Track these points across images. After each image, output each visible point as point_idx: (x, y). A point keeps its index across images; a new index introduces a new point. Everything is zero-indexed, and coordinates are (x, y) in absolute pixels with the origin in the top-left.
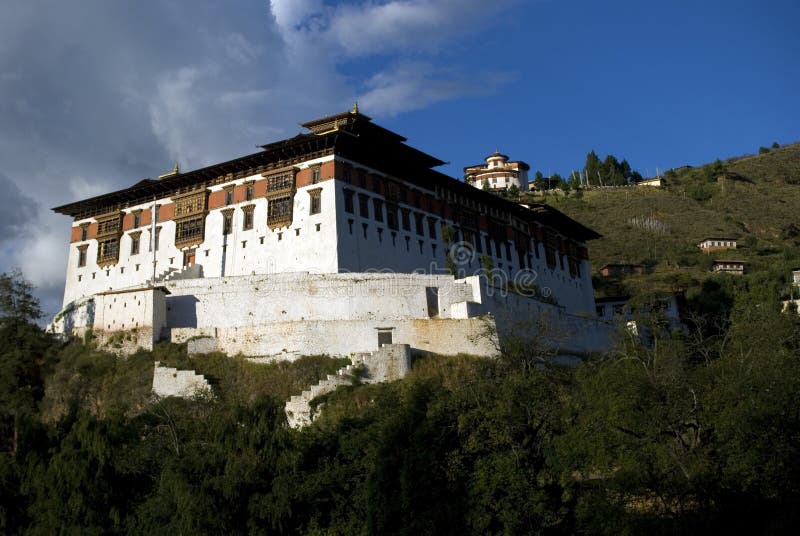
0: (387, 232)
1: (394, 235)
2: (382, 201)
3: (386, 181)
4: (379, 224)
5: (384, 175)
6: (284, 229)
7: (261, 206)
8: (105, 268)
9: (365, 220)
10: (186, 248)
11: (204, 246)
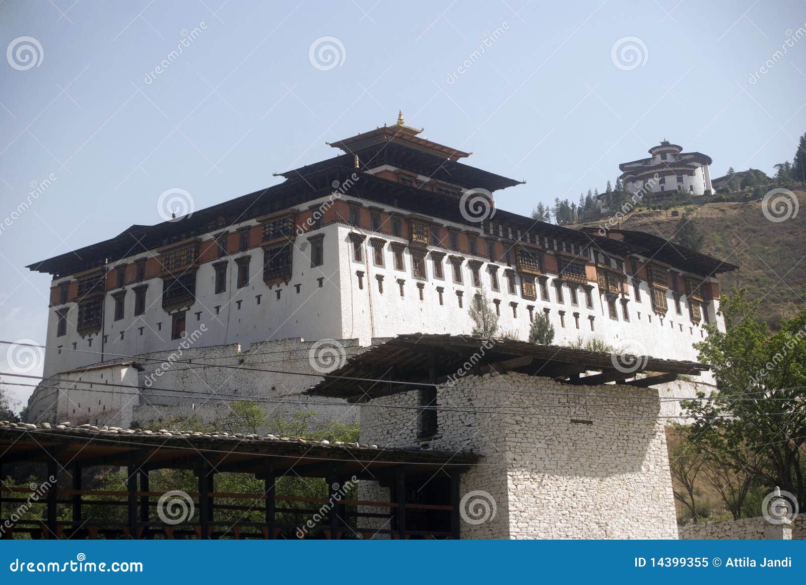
0: (411, 283)
1: (421, 286)
2: (403, 246)
3: (408, 220)
4: (400, 275)
5: (406, 213)
6: (283, 285)
7: (257, 258)
8: (87, 337)
9: (379, 271)
10: (175, 311)
11: (195, 308)
